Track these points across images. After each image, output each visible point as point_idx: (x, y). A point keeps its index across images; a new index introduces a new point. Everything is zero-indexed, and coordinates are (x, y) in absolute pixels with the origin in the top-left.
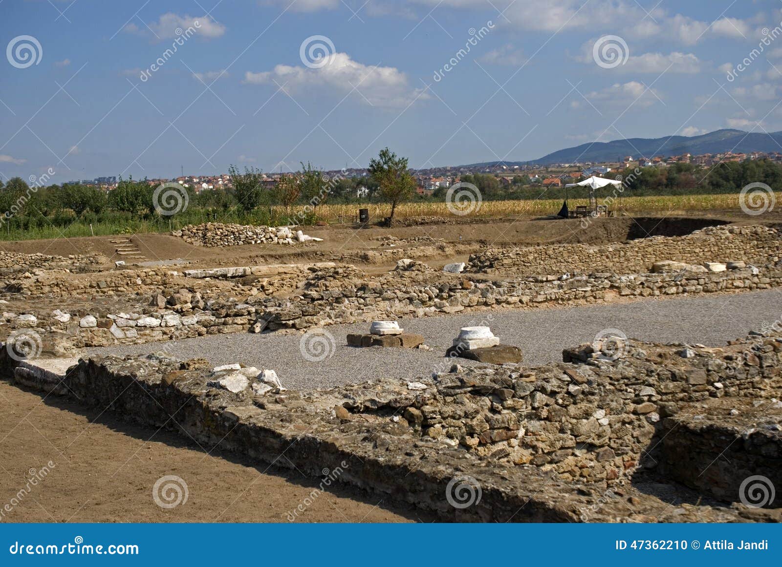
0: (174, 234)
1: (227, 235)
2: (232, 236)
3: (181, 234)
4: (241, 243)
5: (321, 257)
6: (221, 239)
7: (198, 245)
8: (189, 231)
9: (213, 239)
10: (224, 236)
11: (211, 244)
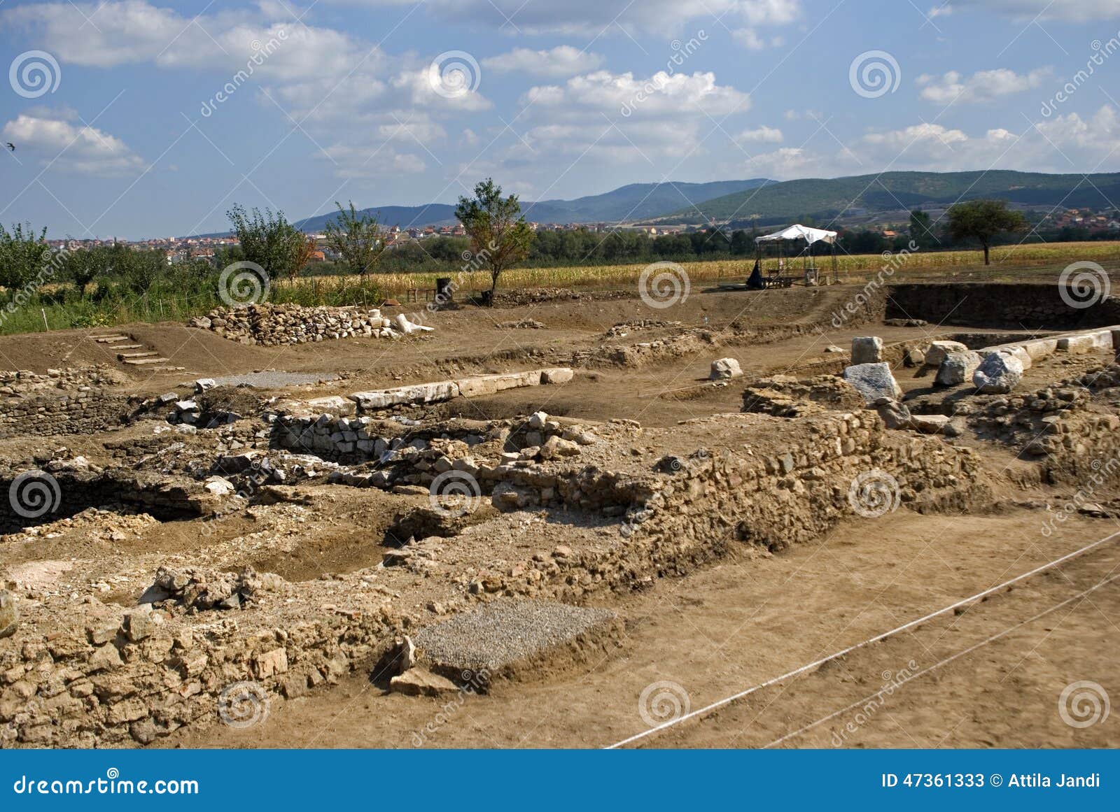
0: (198, 323)
1: (294, 325)
2: (303, 326)
3: (209, 325)
4: (319, 337)
5: (540, 359)
6: (285, 331)
7: (247, 342)
8: (222, 318)
9: (272, 331)
10: (290, 326)
11: (270, 340)
